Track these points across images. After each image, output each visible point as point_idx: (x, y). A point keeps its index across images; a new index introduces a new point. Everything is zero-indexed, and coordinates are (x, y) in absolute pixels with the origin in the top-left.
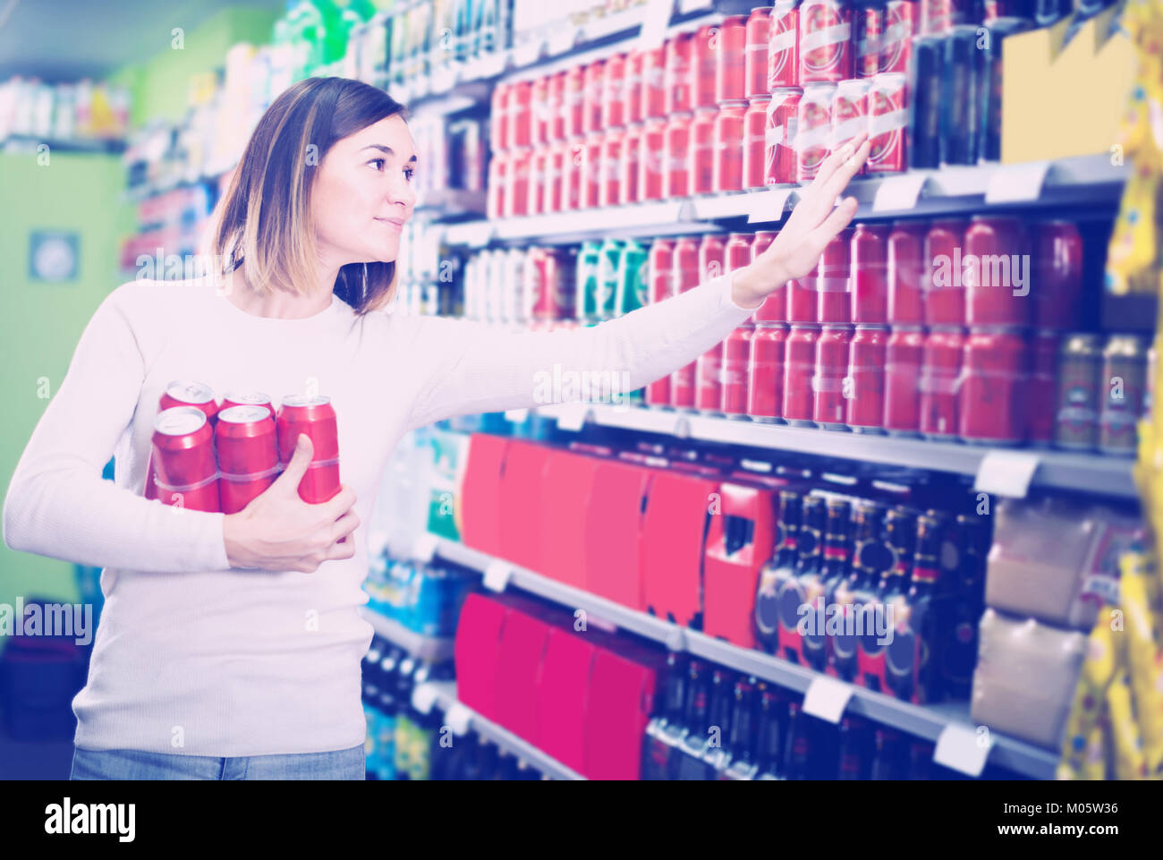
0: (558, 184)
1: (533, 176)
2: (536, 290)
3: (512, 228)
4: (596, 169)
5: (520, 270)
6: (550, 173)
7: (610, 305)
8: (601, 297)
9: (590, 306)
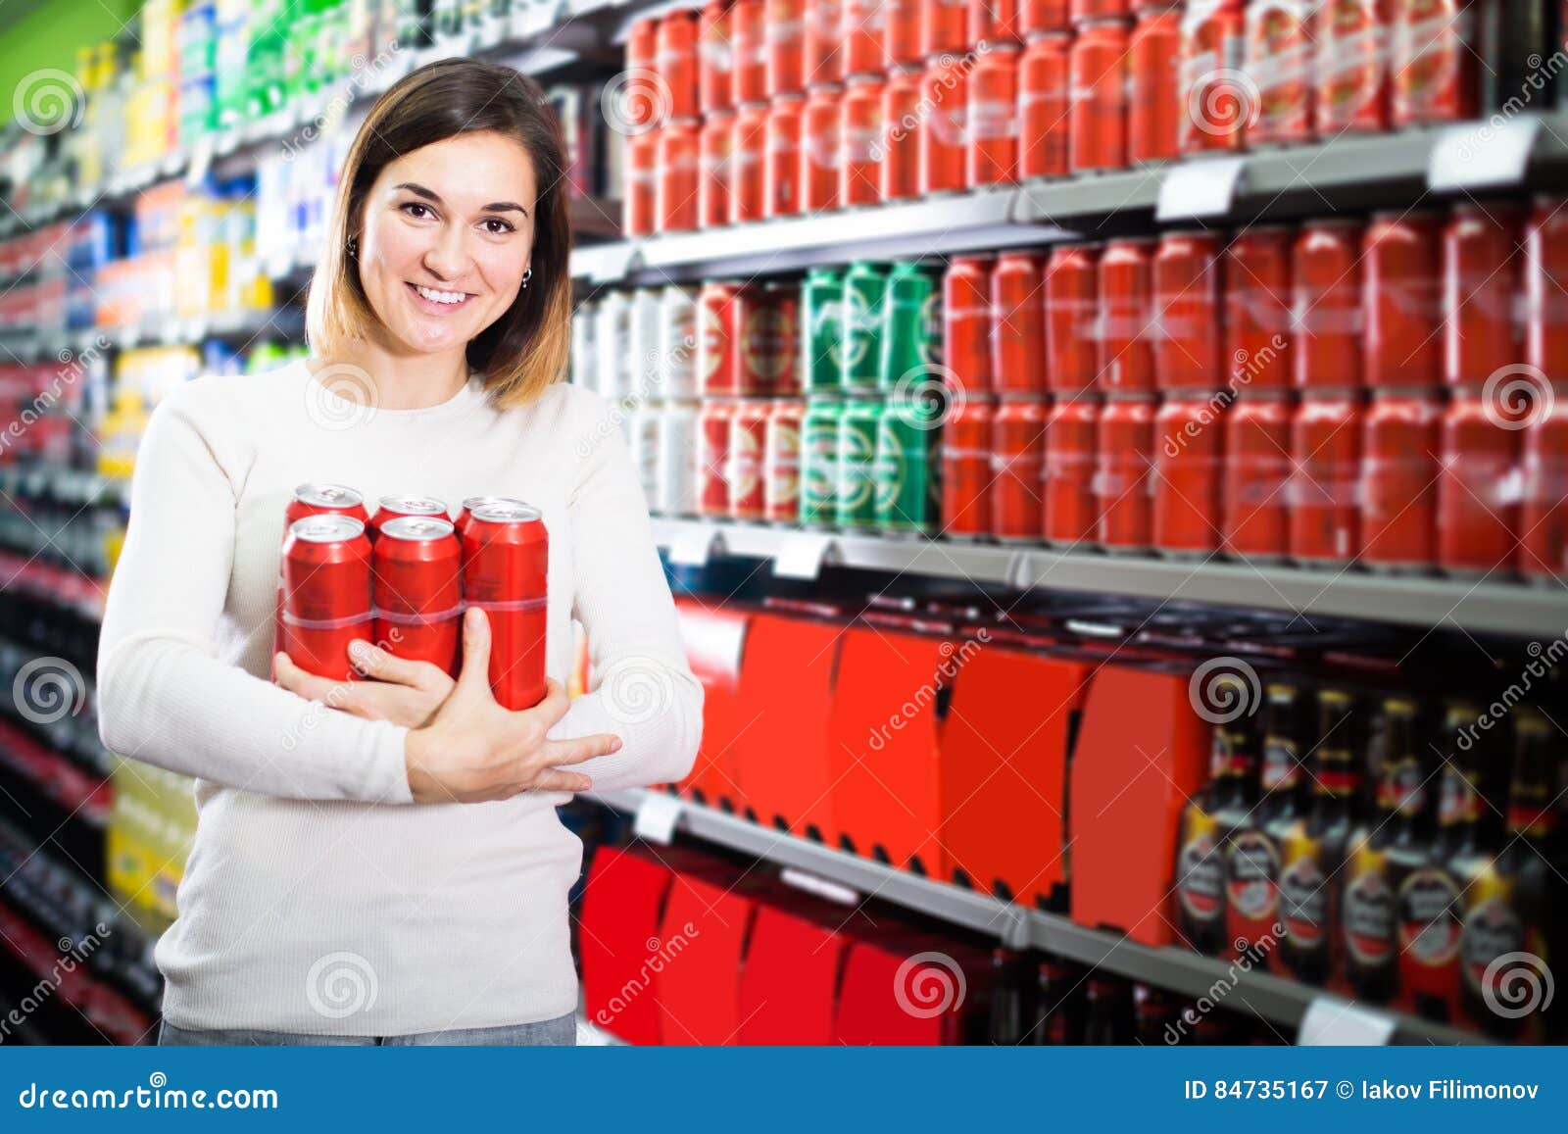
0: (752, 175)
1: (706, 164)
2: (714, 350)
3: (668, 249)
4: (829, 147)
5: (686, 318)
6: (737, 157)
7: (866, 369)
8: (846, 358)
9: (826, 373)
